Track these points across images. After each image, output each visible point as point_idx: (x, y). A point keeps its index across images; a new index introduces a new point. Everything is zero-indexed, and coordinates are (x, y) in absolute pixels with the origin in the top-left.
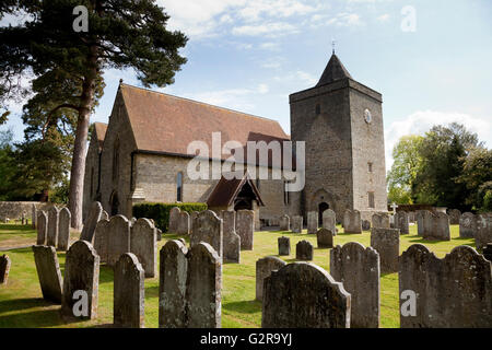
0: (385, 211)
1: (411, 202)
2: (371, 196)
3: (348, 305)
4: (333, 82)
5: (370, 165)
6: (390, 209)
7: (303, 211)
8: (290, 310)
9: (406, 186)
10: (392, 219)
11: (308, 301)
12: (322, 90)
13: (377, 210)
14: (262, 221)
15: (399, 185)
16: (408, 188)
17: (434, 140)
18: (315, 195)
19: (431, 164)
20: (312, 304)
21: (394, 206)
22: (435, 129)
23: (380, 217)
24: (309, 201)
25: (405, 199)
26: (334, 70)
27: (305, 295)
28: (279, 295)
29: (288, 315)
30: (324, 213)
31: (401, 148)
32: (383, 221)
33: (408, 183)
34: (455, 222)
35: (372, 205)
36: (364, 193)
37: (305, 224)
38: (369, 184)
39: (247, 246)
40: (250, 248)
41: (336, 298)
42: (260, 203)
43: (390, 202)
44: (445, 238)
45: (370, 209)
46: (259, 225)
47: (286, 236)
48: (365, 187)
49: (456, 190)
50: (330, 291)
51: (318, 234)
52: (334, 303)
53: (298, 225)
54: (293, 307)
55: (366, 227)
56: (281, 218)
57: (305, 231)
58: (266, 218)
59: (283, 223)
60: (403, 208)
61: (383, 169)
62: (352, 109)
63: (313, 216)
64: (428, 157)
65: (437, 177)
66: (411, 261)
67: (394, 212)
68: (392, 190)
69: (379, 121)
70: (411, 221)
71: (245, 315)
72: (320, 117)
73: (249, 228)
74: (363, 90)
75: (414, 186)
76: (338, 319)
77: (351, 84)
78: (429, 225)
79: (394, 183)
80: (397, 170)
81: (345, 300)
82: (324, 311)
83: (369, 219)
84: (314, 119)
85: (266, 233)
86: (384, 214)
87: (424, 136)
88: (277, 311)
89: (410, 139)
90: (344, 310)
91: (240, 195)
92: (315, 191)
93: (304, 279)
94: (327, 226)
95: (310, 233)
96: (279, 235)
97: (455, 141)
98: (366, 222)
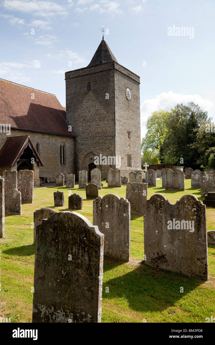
0: (140, 169)
1: (159, 163)
2: (129, 158)
3: (102, 242)
4: (101, 63)
5: (129, 133)
6: (143, 168)
7: (76, 171)
8: (57, 250)
9: (156, 150)
10: (144, 176)
11: (71, 242)
12: (93, 70)
13: (133, 169)
14: (42, 179)
15: (150, 149)
16: (157, 152)
17: (177, 115)
18: (85, 157)
19: (175, 133)
20: (75, 243)
21: (146, 165)
22: (178, 106)
23: (136, 174)
24: (80, 162)
25: (155, 160)
26: (103, 53)
27: (69, 237)
28: (49, 239)
29: (56, 254)
30: (92, 172)
31: (153, 120)
32: (137, 177)
33: (157, 148)
34: (188, 177)
35: (129, 165)
36: (124, 156)
37: (77, 181)
38: (127, 149)
39: (27, 200)
40: (30, 201)
41: (92, 238)
42: (39, 163)
43: (143, 163)
44: (180, 189)
45: (128, 168)
46: (39, 183)
47: (61, 191)
48: (125, 151)
49: (191, 153)
50: (88, 232)
51: (87, 188)
52: (91, 242)
53: (71, 182)
54: (60, 247)
55: (124, 182)
56: (57, 177)
57: (77, 186)
58: (45, 176)
59: (59, 180)
60: (153, 167)
61: (139, 137)
62: (116, 87)
63: (83, 174)
64: (172, 128)
65: (178, 144)
66: (152, 207)
67: (146, 170)
68: (146, 153)
69: (137, 98)
70: (158, 177)
71: (24, 258)
72: (91, 93)
73: (29, 185)
74: (126, 72)
75: (162, 150)
76: (94, 254)
77: (116, 67)
78: (170, 180)
79: (147, 148)
80: (149, 137)
81: (100, 239)
82: (84, 248)
83: (127, 176)
84: (86, 94)
85: (44, 189)
86: (138, 172)
87: (170, 111)
88: (48, 251)
89: (160, 113)
90: (99, 246)
91: (22, 157)
92: (86, 153)
93: (69, 225)
94: (94, 181)
95: (81, 188)
96: (55, 190)
97: (192, 116)
98: (125, 178)
